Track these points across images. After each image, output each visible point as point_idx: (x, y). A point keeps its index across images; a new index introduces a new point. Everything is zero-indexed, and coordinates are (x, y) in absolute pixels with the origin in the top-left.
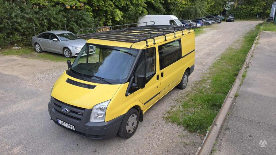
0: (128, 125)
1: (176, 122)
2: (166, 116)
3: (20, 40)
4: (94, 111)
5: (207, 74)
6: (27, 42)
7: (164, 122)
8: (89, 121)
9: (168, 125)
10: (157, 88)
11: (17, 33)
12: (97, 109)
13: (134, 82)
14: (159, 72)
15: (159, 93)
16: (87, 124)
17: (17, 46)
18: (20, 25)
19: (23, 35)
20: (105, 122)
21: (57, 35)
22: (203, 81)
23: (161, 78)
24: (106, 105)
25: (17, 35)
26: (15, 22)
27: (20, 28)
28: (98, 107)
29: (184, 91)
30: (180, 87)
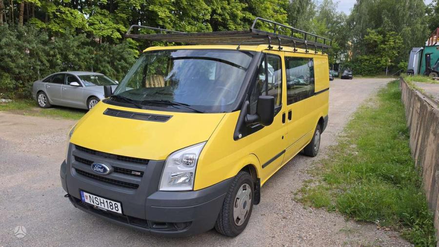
0: (236, 206)
2: (299, 197)
3: (11, 86)
4: (169, 166)
5: (344, 137)
6: (24, 91)
7: (300, 206)
8: (157, 189)
9: (311, 212)
10: (283, 138)
11: (7, 74)
12: (175, 161)
13: (248, 111)
14: (285, 108)
15: (284, 151)
16: (154, 196)
17: (4, 98)
18: (13, 61)
19: (17, 78)
20: (193, 190)
22: (342, 146)
23: (289, 121)
24: (197, 153)
25: (7, 77)
26: (5, 54)
27: (13, 65)
28: (177, 156)
29: (315, 159)
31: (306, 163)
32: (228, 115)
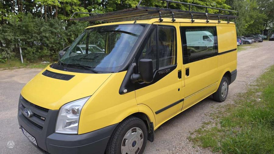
0: (124, 145)
1: (210, 146)
2: (193, 137)
3: (48, 54)
4: (63, 114)
5: (254, 86)
6: (55, 57)
7: (190, 145)
8: (54, 131)
9: (197, 151)
10: (179, 90)
11: (45, 48)
12: (68, 111)
14: (181, 66)
15: (183, 100)
16: (51, 137)
17: (45, 61)
18: (48, 40)
19: (52, 49)
20: (77, 134)
21: (82, 48)
22: (250, 93)
23: (186, 77)
25: (46, 49)
26: (43, 36)
27: (48, 42)
29: (222, 104)
30: (216, 98)
31: (213, 108)
32: (114, 74)
